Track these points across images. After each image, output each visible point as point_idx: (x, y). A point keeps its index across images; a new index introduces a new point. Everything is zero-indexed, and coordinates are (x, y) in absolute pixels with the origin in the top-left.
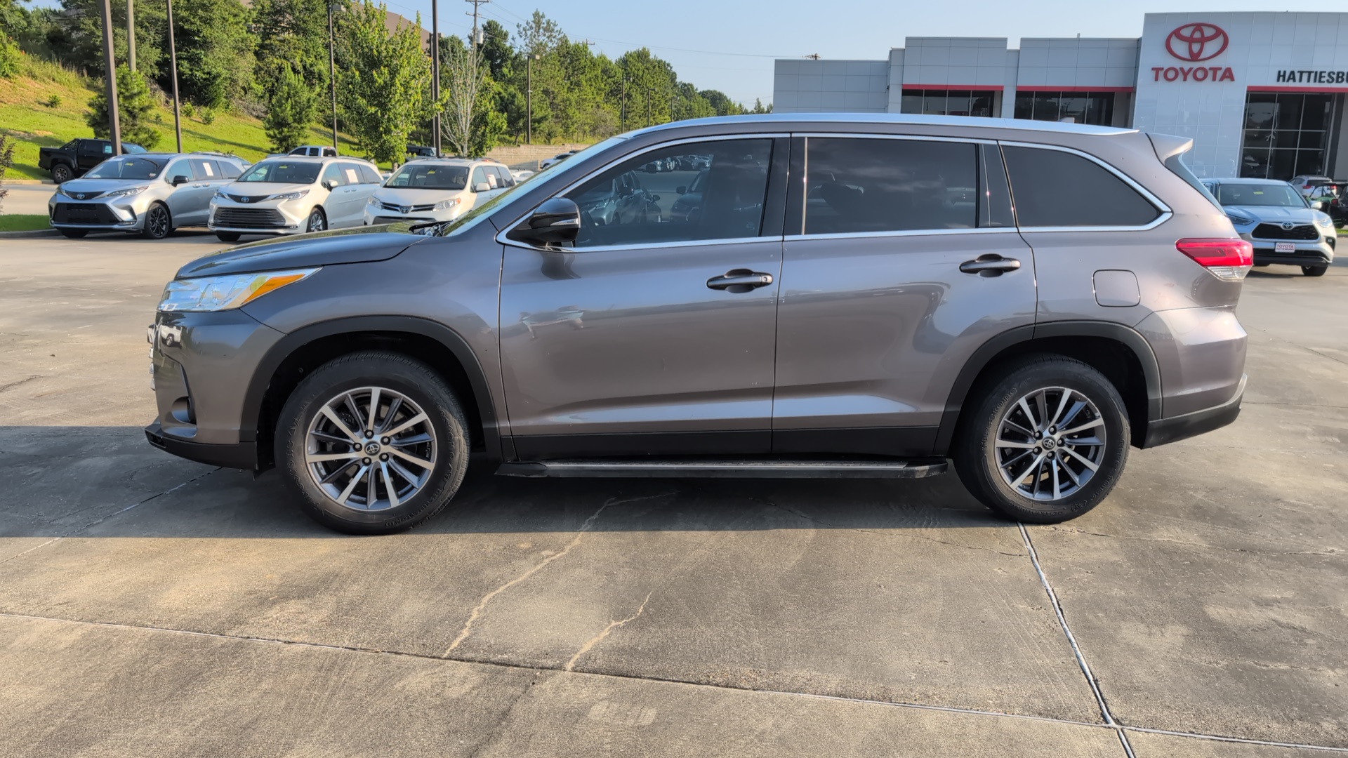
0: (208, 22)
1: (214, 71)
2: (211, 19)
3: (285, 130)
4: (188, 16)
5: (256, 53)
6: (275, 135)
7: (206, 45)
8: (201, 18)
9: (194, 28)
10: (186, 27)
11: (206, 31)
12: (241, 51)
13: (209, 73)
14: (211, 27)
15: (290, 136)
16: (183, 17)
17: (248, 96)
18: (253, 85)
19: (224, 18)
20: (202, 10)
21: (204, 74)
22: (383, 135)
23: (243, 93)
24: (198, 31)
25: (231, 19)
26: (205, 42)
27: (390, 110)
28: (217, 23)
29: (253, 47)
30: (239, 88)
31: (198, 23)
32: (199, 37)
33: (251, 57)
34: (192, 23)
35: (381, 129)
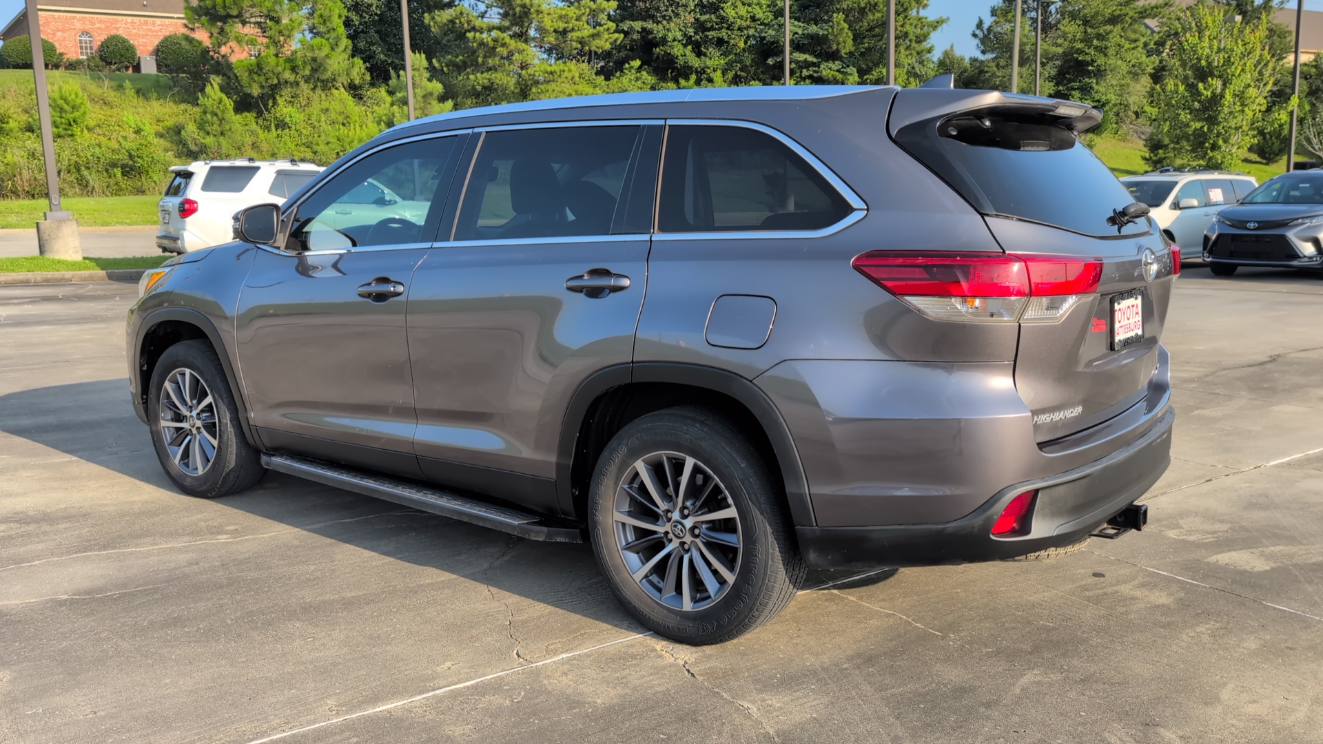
0: (1103, 51)
1: (1104, 98)
2: (1106, 48)
3: (1161, 151)
4: (1084, 48)
5: (1153, 76)
6: (1151, 158)
7: (1099, 74)
8: (1096, 48)
9: (1088, 58)
10: (1080, 58)
11: (1101, 60)
12: (1135, 75)
13: (1098, 101)
14: (1106, 55)
15: (1165, 158)
16: (1078, 49)
17: (1139, 120)
18: (1148, 109)
19: (1120, 45)
20: (1097, 40)
21: (1093, 102)
22: (1209, 151)
23: (1134, 117)
24: (1092, 60)
25: (1127, 46)
26: (1099, 70)
27: (1218, 124)
28: (1112, 51)
29: (1150, 70)
30: (1130, 113)
31: (1093, 53)
32: (1093, 66)
33: (1146, 81)
34: (1086, 54)
35: (1207, 145)
